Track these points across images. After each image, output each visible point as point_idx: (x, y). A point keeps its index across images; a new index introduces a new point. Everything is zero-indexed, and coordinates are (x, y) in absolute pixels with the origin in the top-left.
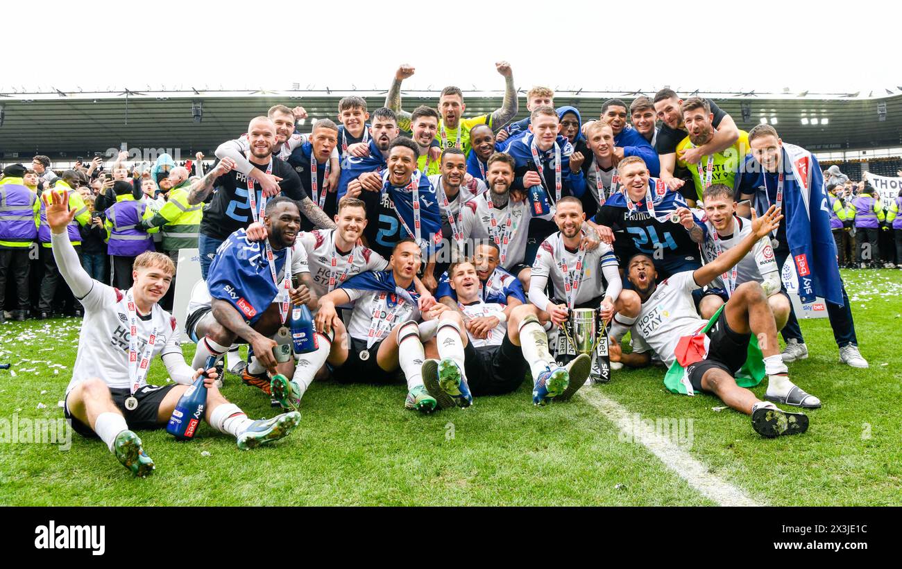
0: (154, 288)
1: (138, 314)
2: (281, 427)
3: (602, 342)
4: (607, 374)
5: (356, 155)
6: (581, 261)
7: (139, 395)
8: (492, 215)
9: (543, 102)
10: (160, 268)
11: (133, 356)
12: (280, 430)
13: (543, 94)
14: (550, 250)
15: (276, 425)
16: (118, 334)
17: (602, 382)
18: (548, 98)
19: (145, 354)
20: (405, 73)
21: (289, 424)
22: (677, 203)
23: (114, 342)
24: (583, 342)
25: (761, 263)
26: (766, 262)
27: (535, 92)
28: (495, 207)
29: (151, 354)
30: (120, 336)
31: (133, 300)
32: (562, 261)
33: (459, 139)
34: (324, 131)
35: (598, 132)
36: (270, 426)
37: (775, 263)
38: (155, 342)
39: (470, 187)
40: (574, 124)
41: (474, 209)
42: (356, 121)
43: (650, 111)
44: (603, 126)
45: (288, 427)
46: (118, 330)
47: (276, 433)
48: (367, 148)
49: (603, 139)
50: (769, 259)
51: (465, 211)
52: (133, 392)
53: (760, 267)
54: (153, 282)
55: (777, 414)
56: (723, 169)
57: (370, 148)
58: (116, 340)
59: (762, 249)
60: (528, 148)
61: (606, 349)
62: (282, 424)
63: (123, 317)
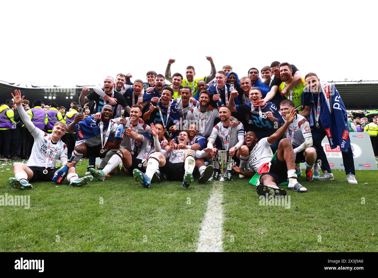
0: (57, 132)
1: (52, 142)
2: (85, 180)
3: (229, 164)
4: (230, 177)
5: (149, 91)
6: (230, 132)
7: (49, 169)
8: (200, 114)
9: (227, 71)
10: (60, 126)
11: (48, 156)
12: (85, 181)
13: (227, 68)
14: (218, 128)
15: (83, 179)
16: (43, 147)
17: (228, 180)
18: (229, 70)
19: (53, 156)
20: (171, 61)
21: (88, 180)
22: (272, 108)
23: (41, 149)
24: (221, 164)
25: (304, 133)
26: (306, 133)
27: (224, 67)
28: (201, 112)
29: (55, 156)
30: (44, 148)
31: (51, 137)
32: (222, 132)
33: (193, 86)
34: (137, 83)
35: (243, 81)
36: (81, 180)
37: (311, 133)
38: (57, 152)
39: (194, 103)
40: (234, 78)
41: (192, 111)
42: (152, 80)
43: (268, 71)
44: (245, 79)
45: (88, 181)
46: (43, 146)
47: (83, 182)
48: (153, 89)
49: (245, 84)
50: (307, 132)
51: (189, 112)
52: (46, 168)
53: (304, 135)
54: (57, 130)
55: (269, 188)
56: (297, 95)
57: (154, 89)
58: (42, 149)
59: (305, 127)
60: (215, 87)
61: (231, 167)
62: (85, 179)
63: (46, 141)
